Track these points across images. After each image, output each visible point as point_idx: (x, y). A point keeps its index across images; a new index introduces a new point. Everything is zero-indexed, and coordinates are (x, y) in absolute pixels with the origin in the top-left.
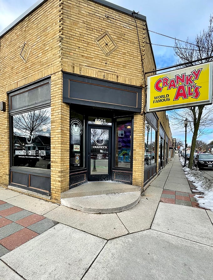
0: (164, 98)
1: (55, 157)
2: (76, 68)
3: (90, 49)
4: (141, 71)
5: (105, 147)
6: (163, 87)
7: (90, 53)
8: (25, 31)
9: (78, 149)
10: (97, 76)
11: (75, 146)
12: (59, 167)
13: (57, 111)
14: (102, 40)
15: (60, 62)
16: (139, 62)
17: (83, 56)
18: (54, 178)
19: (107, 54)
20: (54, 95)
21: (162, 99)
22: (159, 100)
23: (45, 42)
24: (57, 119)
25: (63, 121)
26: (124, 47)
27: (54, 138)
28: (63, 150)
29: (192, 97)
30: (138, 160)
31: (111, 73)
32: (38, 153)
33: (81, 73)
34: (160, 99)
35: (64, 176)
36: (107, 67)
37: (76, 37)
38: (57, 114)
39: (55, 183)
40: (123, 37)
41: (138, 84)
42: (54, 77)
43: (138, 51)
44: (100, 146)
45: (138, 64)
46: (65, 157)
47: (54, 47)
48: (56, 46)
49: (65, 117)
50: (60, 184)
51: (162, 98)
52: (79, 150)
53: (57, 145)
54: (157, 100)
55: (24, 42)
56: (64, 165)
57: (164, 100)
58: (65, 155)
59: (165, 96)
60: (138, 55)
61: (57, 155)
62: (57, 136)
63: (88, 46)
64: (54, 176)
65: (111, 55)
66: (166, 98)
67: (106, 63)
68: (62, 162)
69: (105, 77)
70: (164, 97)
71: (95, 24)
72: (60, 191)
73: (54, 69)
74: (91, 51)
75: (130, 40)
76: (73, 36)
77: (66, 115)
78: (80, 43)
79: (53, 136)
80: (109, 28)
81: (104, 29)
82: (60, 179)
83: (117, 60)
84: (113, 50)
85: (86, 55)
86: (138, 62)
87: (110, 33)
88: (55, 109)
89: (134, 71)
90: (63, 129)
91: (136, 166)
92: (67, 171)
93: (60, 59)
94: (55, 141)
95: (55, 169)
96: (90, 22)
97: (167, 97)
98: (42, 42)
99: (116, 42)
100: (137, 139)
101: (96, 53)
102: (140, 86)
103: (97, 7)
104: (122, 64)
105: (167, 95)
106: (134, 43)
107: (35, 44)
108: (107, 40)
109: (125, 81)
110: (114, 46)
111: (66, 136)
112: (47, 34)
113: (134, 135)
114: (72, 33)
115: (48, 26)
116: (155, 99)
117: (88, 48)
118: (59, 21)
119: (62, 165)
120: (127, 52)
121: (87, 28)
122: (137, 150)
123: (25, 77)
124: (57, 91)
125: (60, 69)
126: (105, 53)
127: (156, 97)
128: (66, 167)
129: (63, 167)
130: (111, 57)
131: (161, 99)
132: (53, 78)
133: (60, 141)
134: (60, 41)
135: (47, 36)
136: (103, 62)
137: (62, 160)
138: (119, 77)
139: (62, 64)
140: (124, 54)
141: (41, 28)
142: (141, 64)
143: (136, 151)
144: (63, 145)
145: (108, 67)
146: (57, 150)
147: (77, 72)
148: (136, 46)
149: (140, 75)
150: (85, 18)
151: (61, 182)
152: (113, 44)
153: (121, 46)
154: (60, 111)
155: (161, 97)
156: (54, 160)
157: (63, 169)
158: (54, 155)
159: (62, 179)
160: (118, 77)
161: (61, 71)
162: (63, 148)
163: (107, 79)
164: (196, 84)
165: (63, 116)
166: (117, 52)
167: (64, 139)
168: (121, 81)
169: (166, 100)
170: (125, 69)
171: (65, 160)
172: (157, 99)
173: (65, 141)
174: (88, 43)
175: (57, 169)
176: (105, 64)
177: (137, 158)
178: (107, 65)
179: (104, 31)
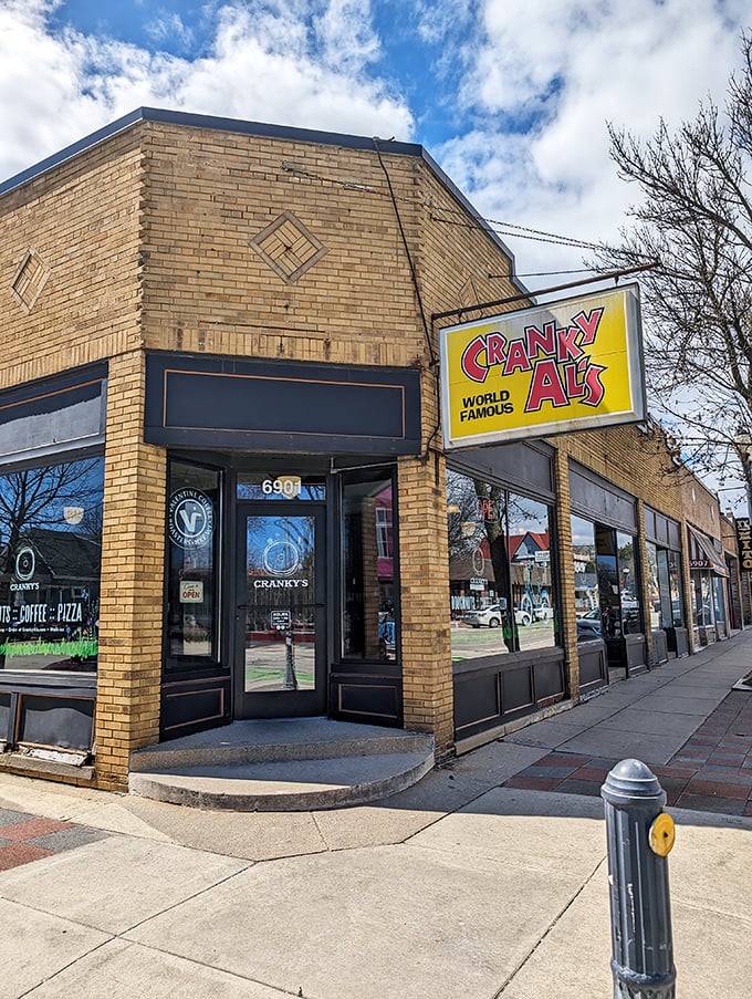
0: (494, 405)
1: (115, 626)
2: (186, 333)
3: (233, 270)
4: (414, 314)
5: (300, 584)
6: (488, 367)
7: (233, 284)
8: (32, 217)
9: (197, 595)
10: (255, 350)
11: (184, 587)
12: (127, 659)
13: (125, 473)
14: (273, 237)
15: (140, 322)
16: (405, 286)
17: (209, 294)
18: (109, 700)
19: (289, 277)
20: (118, 420)
21: (487, 406)
22: (478, 410)
23: (93, 261)
24: (126, 496)
25: (142, 504)
26: (349, 247)
27: (112, 561)
28: (140, 601)
29: (581, 402)
30: (418, 628)
31: (304, 334)
32: (55, 613)
33: (203, 347)
34: (481, 408)
35: (142, 691)
36: (290, 318)
37: (190, 245)
38: (125, 480)
39: (109, 716)
40: (342, 219)
41: (403, 359)
42: (118, 366)
43: (400, 252)
44: (281, 579)
45: (402, 293)
46: (149, 625)
47: (121, 277)
48: (127, 275)
49: (150, 489)
50: (127, 718)
51: (489, 404)
52: (199, 600)
53: (120, 585)
54: (472, 411)
55: (25, 250)
56: (145, 650)
57: (495, 410)
58: (147, 617)
59: (498, 398)
60: (400, 265)
61: (119, 617)
62: (121, 553)
63: (228, 262)
64: (107, 691)
65: (303, 277)
66: (499, 404)
67: (287, 307)
68: (137, 642)
69: (282, 351)
70: (495, 401)
71: (251, 195)
72: (126, 744)
73: (120, 340)
74: (237, 278)
75: (368, 222)
76: (181, 244)
77: (153, 481)
78: (203, 260)
79: (110, 554)
80: (295, 200)
81: (279, 205)
82: (126, 701)
83: (324, 293)
84: (311, 263)
85: (221, 291)
86: (401, 285)
87: (297, 214)
88: (120, 466)
89: (388, 319)
90: (144, 528)
91: (416, 649)
92: (154, 673)
93: (139, 313)
94: (115, 569)
95: (111, 666)
96: (234, 193)
97: (502, 400)
98: (84, 257)
99: (318, 237)
100: (412, 547)
101: (254, 279)
102: (409, 365)
103: (256, 148)
104: (342, 301)
105: (502, 393)
106: (383, 230)
107: (63, 260)
108: (289, 234)
109: (355, 356)
110: (314, 251)
111: (152, 553)
112: (100, 237)
113: (401, 533)
114: (176, 236)
115: (106, 214)
116: (466, 406)
117: (225, 270)
118: (137, 206)
119: (138, 650)
120: (358, 261)
121: (226, 213)
122: (413, 590)
123: (24, 359)
124: (127, 410)
125: (138, 344)
126: (284, 277)
127: (469, 399)
128: (148, 658)
129: (140, 659)
130: (305, 284)
131: (484, 405)
132: (114, 367)
133: (132, 568)
134: (141, 264)
135: (102, 244)
136: (278, 302)
137: (138, 637)
138: (333, 344)
139: (143, 329)
140: (349, 267)
141: (85, 217)
142: (411, 293)
143: (409, 592)
144: (140, 584)
145: (295, 318)
146: (120, 601)
147: (191, 344)
148: (389, 238)
149: (408, 327)
150: (219, 185)
151: (133, 710)
152: (308, 245)
153: (337, 245)
154: (135, 471)
155: (484, 399)
156: (112, 634)
157: (138, 667)
158: (112, 617)
159: (136, 701)
160: (328, 345)
161: (141, 348)
162: (143, 593)
163: (292, 355)
164: (589, 357)
165: (142, 488)
166: (325, 265)
167: (145, 561)
168: (339, 354)
169: (500, 411)
170: (352, 316)
171: (147, 633)
172: (472, 405)
173: (151, 569)
174: (227, 256)
175: (118, 667)
176: (283, 311)
177: (414, 620)
178: (290, 311)
179: (281, 212)
